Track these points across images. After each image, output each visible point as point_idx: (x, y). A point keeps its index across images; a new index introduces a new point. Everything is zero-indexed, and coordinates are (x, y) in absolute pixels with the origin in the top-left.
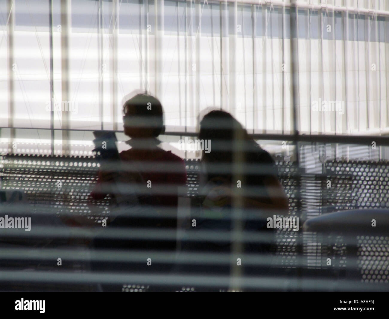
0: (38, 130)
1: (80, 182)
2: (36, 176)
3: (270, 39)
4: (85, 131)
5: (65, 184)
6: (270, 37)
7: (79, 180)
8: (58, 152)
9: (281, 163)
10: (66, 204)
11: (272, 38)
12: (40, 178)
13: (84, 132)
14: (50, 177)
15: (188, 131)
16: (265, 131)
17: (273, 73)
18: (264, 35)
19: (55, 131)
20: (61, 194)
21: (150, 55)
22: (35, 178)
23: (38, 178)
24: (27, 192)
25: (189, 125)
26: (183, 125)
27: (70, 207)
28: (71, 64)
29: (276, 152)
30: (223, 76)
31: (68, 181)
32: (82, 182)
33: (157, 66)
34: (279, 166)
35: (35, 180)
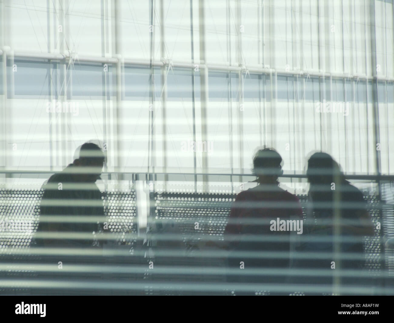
0: (185, 175)
1: (217, 213)
2: (184, 209)
3: (357, 104)
4: (220, 176)
5: (205, 215)
6: (357, 102)
7: (216, 212)
8: (200, 191)
9: (367, 197)
10: (207, 229)
11: (358, 103)
12: (187, 210)
13: (218, 176)
14: (195, 210)
15: (297, 173)
16: (355, 173)
17: (359, 129)
18: (352, 100)
19: (197, 175)
20: (203, 222)
21: (267, 121)
22: (183, 210)
23: (185, 211)
24: (178, 221)
25: (297, 169)
26: (293, 169)
27: (209, 232)
28: (209, 129)
29: (363, 188)
30: (322, 131)
31: (208, 212)
32: (218, 213)
33: (273, 129)
34: (366, 199)
35: (183, 212)
